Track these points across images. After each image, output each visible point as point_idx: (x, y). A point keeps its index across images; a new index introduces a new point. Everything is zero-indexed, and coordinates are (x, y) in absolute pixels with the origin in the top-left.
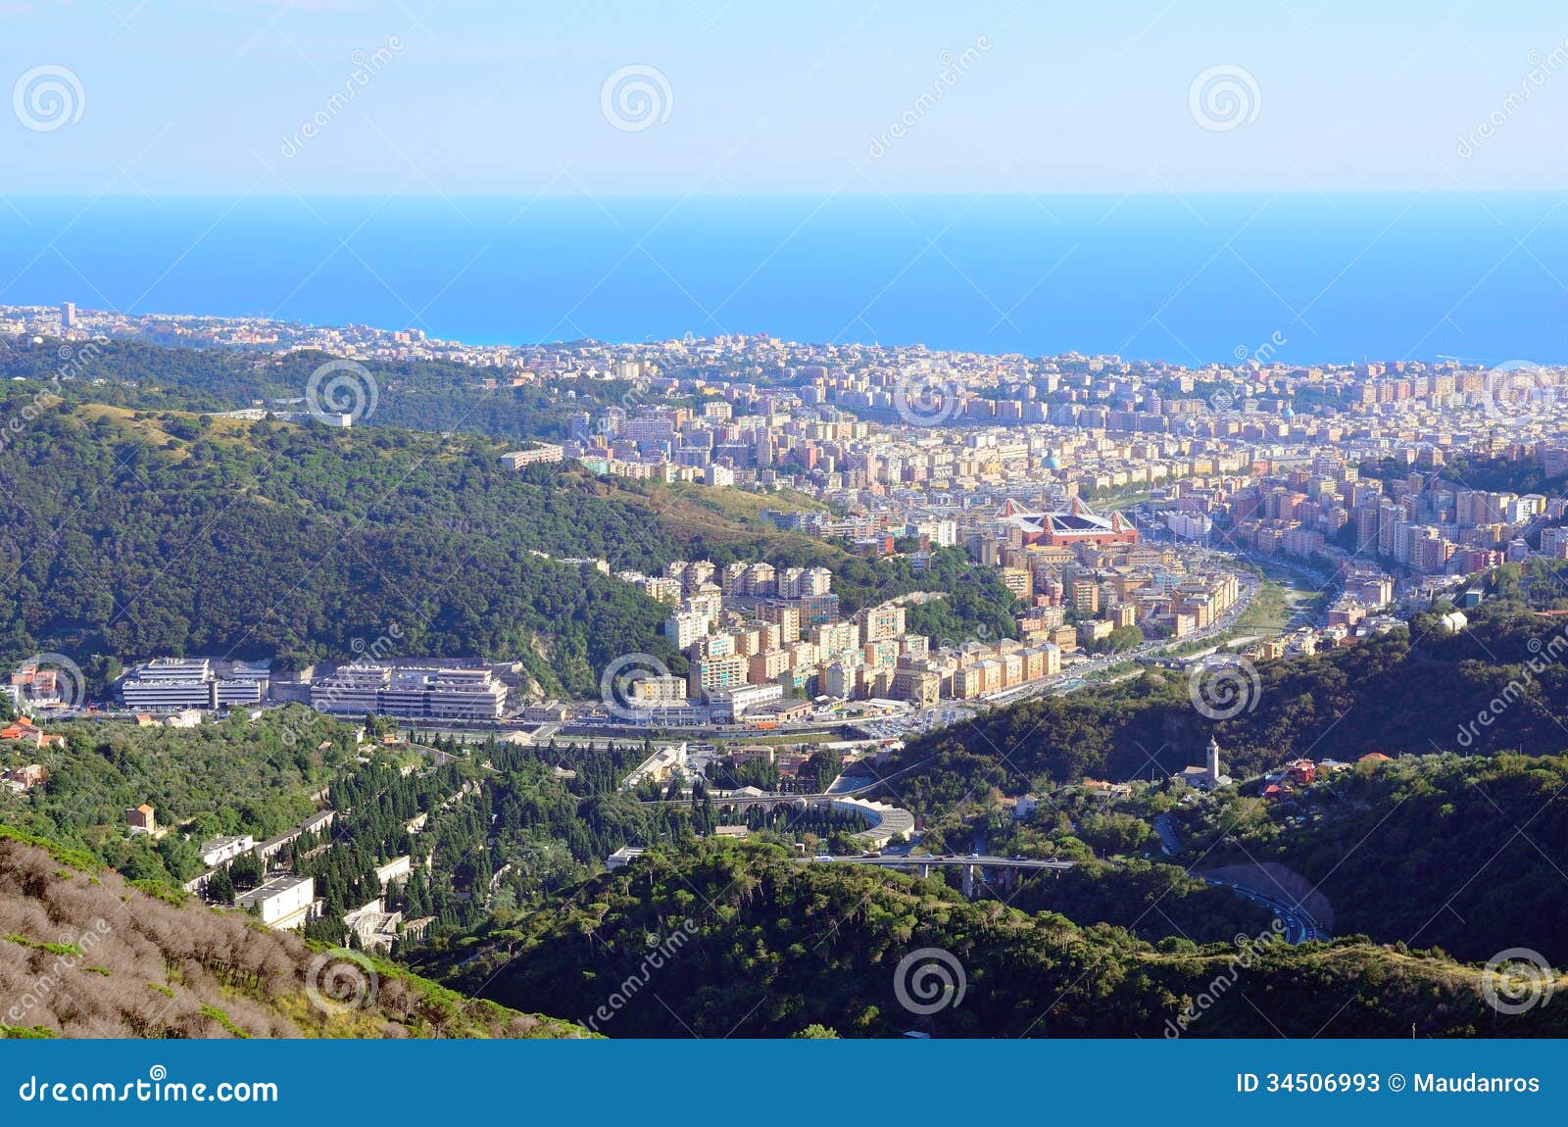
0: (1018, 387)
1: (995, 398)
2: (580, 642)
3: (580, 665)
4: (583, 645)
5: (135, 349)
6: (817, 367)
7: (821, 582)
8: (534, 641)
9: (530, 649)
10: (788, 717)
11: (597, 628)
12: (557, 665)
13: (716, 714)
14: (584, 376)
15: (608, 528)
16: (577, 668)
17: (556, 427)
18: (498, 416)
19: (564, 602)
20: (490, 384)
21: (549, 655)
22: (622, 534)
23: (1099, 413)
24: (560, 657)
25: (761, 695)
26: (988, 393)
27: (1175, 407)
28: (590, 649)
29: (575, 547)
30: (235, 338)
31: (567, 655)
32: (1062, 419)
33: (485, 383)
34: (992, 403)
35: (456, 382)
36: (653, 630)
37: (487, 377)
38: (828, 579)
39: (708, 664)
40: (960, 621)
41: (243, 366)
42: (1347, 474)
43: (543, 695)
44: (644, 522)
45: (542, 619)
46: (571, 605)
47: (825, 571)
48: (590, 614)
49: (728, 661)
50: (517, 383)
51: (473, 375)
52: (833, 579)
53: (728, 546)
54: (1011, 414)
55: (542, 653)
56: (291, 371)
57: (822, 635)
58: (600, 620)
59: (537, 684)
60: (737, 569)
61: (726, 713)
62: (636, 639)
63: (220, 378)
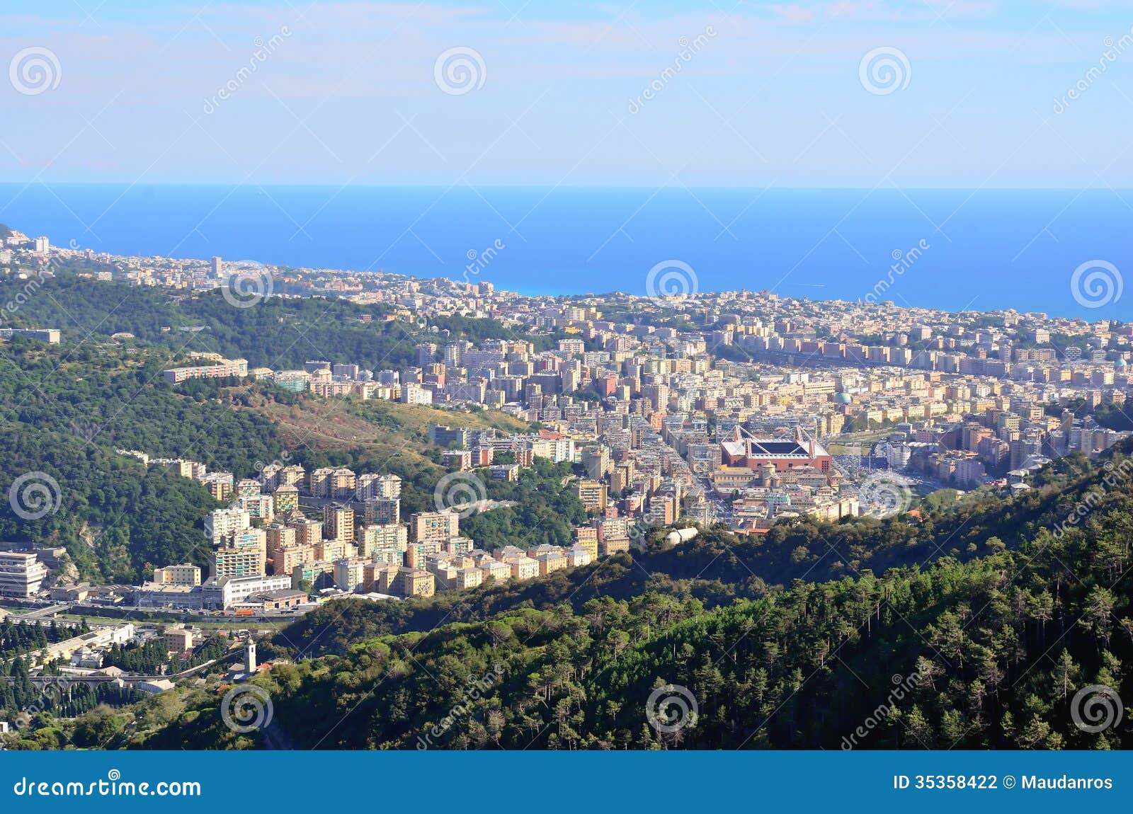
0: (893, 335)
1: (869, 344)
2: (124, 532)
3: (121, 554)
4: (126, 535)
5: (82, 284)
6: (731, 315)
7: (391, 488)
8: (84, 529)
9: (78, 536)
10: (277, 606)
11: (142, 520)
12: (101, 552)
13: (208, 600)
14: (457, 314)
15: (225, 435)
16: (117, 555)
17: (408, 357)
18: (363, 345)
19: (119, 496)
20: (367, 319)
21: (95, 543)
22: (235, 441)
23: (953, 359)
24: (104, 544)
25: (266, 585)
26: (866, 340)
27: (1024, 354)
28: (132, 539)
29: (188, 450)
30: (327, 286)
31: (111, 543)
32: (922, 362)
33: (362, 318)
34: (865, 349)
35: (338, 317)
36: (191, 523)
37: (366, 313)
38: (398, 485)
39: (223, 555)
40: (519, 527)
41: (164, 300)
42: (1032, 412)
43: (77, 578)
44: (259, 430)
45: (97, 511)
46: (124, 500)
47: (396, 478)
48: (137, 507)
49: (246, 553)
50: (390, 318)
51: (355, 312)
52: (403, 486)
53: (327, 453)
54: (880, 358)
55: (89, 540)
56: (201, 304)
57: (367, 534)
58: (147, 513)
59: (74, 568)
60: (320, 474)
61: (217, 599)
62: (172, 532)
63: (142, 309)
